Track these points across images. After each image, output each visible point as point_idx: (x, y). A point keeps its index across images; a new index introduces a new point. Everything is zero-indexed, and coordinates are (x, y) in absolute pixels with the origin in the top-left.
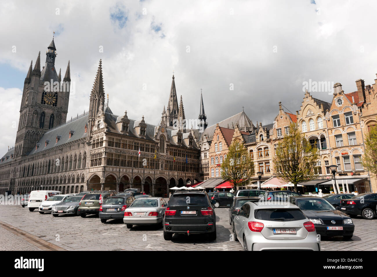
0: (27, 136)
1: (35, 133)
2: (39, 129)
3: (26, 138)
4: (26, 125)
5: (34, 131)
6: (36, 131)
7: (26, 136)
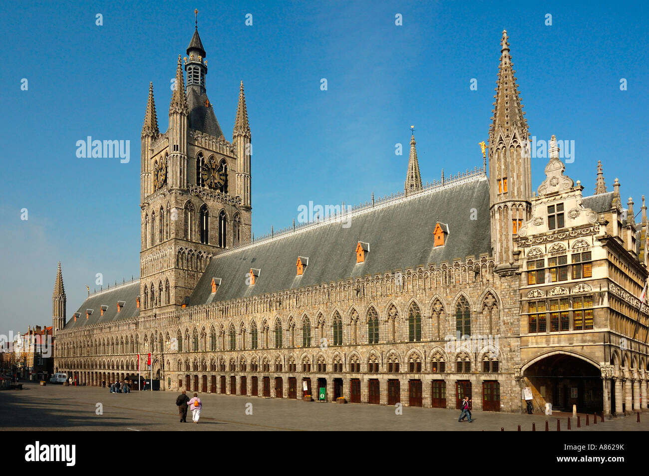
0: (180, 260)
1: (193, 254)
2: (200, 245)
3: (178, 265)
4: (173, 236)
5: (191, 251)
6: (195, 249)
7: (178, 260)
